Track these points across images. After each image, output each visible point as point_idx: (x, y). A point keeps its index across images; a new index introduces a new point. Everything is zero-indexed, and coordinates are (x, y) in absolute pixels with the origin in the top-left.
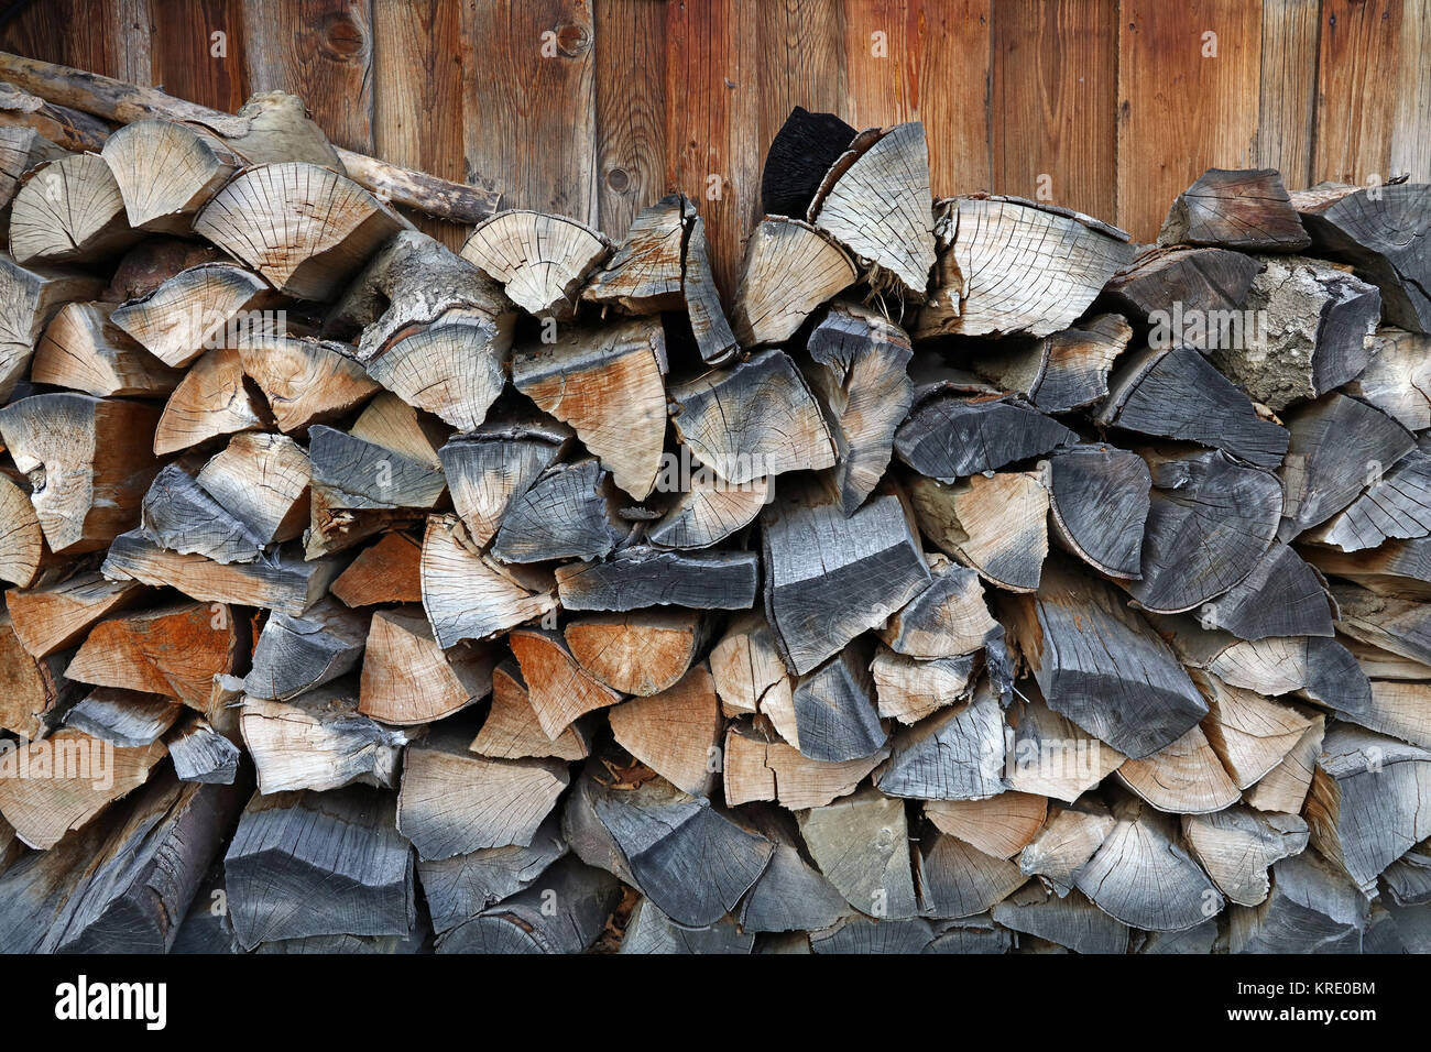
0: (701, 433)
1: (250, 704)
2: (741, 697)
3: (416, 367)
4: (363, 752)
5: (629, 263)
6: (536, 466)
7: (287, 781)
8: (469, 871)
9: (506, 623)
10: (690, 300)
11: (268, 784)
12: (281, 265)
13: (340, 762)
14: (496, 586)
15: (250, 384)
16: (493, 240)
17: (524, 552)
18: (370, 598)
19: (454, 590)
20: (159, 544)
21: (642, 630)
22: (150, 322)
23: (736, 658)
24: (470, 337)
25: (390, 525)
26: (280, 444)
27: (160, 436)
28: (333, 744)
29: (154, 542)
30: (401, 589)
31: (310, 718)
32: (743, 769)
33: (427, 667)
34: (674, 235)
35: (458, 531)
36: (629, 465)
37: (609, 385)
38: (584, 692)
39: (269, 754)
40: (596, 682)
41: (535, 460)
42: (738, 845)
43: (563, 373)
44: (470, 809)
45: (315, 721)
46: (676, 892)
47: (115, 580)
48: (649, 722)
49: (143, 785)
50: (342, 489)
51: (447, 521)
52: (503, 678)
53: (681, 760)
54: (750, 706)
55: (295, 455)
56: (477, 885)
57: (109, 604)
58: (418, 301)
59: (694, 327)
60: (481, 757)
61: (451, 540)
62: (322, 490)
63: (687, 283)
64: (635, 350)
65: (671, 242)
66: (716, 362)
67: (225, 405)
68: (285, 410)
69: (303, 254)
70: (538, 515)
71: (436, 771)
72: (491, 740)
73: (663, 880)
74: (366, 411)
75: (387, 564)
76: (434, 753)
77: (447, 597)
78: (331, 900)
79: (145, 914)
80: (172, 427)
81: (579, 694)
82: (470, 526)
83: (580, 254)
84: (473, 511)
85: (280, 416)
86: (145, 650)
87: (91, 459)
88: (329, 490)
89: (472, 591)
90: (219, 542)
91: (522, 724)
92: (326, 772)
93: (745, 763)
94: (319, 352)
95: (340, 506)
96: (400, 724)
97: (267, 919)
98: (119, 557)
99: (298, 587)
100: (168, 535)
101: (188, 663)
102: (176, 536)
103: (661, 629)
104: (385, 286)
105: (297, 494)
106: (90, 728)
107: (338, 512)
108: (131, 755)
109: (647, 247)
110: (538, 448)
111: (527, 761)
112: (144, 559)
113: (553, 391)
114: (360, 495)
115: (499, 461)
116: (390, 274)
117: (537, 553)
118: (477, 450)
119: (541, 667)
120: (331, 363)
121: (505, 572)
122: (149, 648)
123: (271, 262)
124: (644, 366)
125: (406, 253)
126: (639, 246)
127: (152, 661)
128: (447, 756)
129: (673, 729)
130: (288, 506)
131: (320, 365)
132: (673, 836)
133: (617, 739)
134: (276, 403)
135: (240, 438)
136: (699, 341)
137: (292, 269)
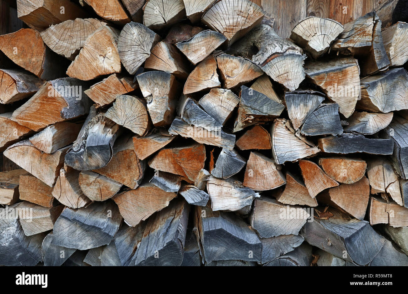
0: (374, 94)
1: (211, 180)
2: (379, 187)
3: (278, 68)
4: (248, 198)
5: (354, 35)
6: (318, 103)
7: (222, 207)
8: (274, 243)
9: (301, 157)
10: (375, 49)
11: (215, 208)
12: (231, 32)
13: (240, 201)
14: (299, 143)
15: (219, 71)
16: (305, 26)
17: (312, 132)
18: (248, 147)
19: (284, 144)
20: (188, 123)
21: (349, 161)
22: (190, 48)
23: (378, 174)
24: (298, 58)
25: (258, 123)
26: (228, 92)
27: (186, 88)
28: (238, 195)
29: (187, 122)
30: (259, 145)
31: (231, 186)
32: (377, 212)
33: (269, 171)
34: (370, 26)
35: (288, 124)
36: (345, 105)
37: (342, 77)
38: (326, 181)
39: (216, 197)
40: (331, 178)
41: (317, 101)
42: (375, 238)
43: (327, 72)
44: (278, 221)
45: (233, 187)
46: (356, 252)
47: (173, 135)
48: (344, 194)
49: (167, 207)
50: (251, 108)
51: (283, 121)
52: (290, 177)
53: (356, 207)
54: (383, 190)
55: (233, 96)
56: (277, 248)
57: (167, 143)
58: (276, 46)
59: (376, 58)
60: (281, 204)
61: (284, 127)
62: (244, 108)
63: (374, 43)
64: (352, 66)
65: (370, 28)
66: (383, 70)
67: (210, 78)
68: (230, 81)
69: (238, 29)
70: (318, 119)
71: (266, 208)
72: (285, 198)
73: (354, 248)
74: (254, 83)
75: (255, 136)
76: (265, 202)
77: (282, 147)
78: (237, 247)
79: (178, 248)
80: (190, 85)
81: (324, 182)
82: (293, 123)
83: (336, 32)
84: (294, 117)
85: (228, 83)
86: (177, 160)
87: (168, 93)
88: (246, 107)
89: (290, 145)
90: (209, 124)
91: (296, 193)
92: (236, 205)
93: (378, 210)
94: (244, 62)
95: (250, 113)
96: (258, 190)
97: (215, 253)
98: (174, 127)
99: (232, 140)
100: (192, 120)
101: (190, 165)
102: (195, 121)
103: (355, 161)
104: (257, 42)
105: (232, 109)
106: (158, 185)
107: (249, 115)
108: (164, 196)
109: (361, 30)
110: (319, 97)
111: (297, 206)
112: (183, 128)
113: (323, 78)
114: (257, 110)
115: (306, 100)
116: (260, 38)
117: (317, 132)
118: (299, 97)
119: (311, 172)
120: (248, 65)
121: (303, 139)
122: (178, 159)
123: (227, 31)
124: (354, 71)
125: (266, 32)
126: (358, 30)
127: (179, 163)
128: (269, 203)
129: (354, 197)
130: (229, 113)
131: (244, 66)
132: (358, 232)
133: (332, 199)
134: (227, 78)
135: (214, 89)
136: (377, 63)
137: (234, 34)
